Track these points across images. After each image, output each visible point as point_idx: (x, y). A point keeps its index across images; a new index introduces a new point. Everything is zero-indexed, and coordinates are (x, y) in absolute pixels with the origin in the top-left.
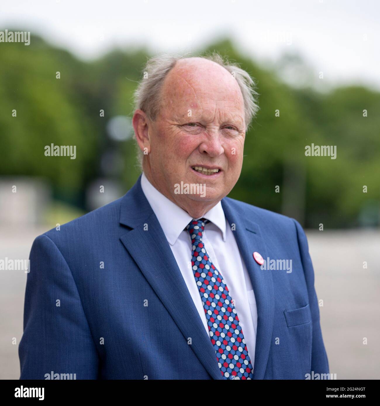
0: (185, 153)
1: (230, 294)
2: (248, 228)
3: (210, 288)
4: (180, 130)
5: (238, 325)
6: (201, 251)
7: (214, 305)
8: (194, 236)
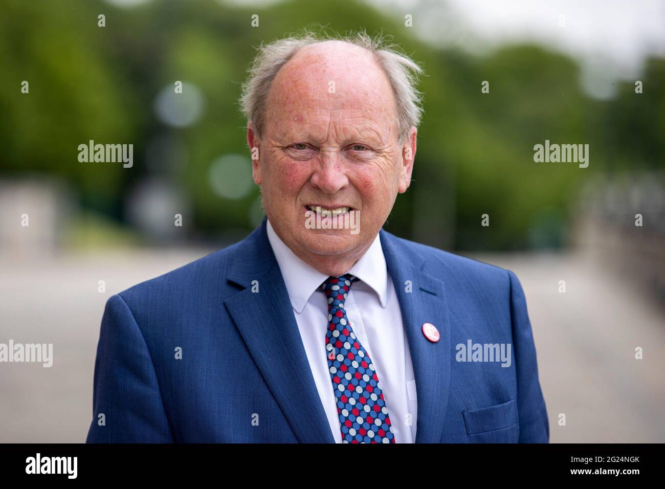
0: (290, 187)
1: (380, 386)
2: (423, 287)
3: (348, 376)
4: (284, 155)
5: (389, 431)
6: (339, 323)
7: (352, 401)
8: (331, 300)
